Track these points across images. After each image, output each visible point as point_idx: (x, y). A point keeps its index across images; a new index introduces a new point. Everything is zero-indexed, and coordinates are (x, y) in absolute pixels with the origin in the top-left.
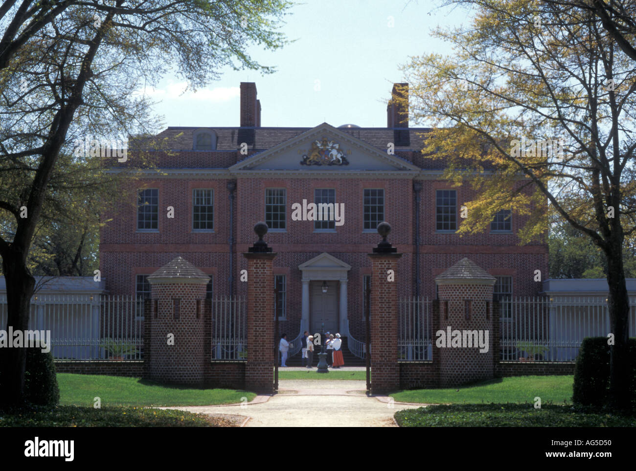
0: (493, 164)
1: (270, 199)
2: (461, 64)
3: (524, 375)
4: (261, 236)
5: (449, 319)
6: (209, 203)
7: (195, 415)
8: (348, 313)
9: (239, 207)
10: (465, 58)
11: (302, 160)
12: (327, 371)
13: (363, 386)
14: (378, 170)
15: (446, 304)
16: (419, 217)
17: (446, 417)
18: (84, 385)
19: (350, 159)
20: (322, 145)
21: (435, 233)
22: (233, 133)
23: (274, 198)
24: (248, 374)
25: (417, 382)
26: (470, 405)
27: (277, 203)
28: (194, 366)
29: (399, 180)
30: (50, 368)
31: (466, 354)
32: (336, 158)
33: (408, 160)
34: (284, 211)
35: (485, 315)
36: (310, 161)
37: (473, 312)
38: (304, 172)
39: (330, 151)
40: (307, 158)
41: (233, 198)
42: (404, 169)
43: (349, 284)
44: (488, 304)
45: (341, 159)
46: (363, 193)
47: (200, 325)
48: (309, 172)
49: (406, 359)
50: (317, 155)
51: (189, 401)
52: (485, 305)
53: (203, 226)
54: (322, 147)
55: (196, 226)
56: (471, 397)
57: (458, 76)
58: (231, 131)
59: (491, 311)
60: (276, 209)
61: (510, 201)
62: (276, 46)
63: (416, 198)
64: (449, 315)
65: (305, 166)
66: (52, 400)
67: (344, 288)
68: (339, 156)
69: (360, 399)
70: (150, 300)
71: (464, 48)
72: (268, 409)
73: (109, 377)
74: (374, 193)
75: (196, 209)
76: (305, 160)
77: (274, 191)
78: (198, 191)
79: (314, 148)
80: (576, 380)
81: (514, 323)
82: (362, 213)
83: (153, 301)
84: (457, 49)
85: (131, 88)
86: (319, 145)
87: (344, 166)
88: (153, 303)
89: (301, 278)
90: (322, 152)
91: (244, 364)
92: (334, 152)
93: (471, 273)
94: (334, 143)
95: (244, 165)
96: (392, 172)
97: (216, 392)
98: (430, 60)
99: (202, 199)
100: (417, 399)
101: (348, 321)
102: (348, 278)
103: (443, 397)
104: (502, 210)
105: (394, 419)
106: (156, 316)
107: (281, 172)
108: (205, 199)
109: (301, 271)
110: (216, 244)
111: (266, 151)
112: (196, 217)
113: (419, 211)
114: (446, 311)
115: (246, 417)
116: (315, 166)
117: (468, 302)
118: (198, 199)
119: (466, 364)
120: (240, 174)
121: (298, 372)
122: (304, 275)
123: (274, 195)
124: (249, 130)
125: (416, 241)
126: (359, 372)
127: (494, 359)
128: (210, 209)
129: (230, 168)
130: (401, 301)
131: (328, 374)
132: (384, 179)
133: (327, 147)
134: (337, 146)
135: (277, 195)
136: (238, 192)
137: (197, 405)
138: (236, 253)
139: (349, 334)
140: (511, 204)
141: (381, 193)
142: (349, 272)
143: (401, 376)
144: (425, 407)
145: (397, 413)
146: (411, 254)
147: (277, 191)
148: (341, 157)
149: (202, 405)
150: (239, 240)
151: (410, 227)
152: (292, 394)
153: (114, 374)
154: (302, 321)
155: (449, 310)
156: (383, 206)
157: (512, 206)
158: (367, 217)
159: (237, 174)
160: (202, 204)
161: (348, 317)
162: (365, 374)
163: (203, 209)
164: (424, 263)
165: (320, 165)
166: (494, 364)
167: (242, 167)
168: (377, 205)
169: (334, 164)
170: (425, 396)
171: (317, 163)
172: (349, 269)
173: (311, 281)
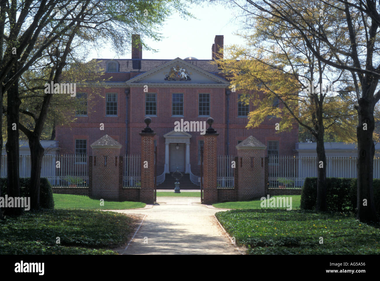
0: (264, 93)
1: (148, 99)
2: (248, 48)
3: (280, 195)
4: (148, 125)
5: (243, 167)
6: (115, 101)
7: (120, 214)
8: (190, 161)
9: (131, 102)
10: (250, 45)
11: (166, 78)
12: (180, 192)
13: (199, 200)
14: (207, 83)
15: (241, 159)
16: (229, 109)
17: (239, 215)
18: (61, 199)
19: (191, 77)
20: (176, 69)
21: (237, 117)
22: (128, 63)
23: (150, 98)
24: (141, 194)
25: (226, 198)
26: (251, 209)
27: (152, 101)
28: (114, 190)
29: (218, 89)
30: (50, 191)
31: (251, 184)
32: (184, 76)
33: (223, 78)
34: (156, 105)
35: (261, 165)
36: (170, 78)
37: (254, 163)
38: (167, 84)
39: (181, 73)
40: (168, 77)
41: (128, 98)
42: (221, 83)
43: (190, 145)
44: (262, 159)
45: (186, 77)
46: (199, 96)
47: (117, 169)
48: (170, 84)
49: (221, 187)
50: (173, 75)
51: (114, 207)
52: (261, 160)
53: (112, 113)
54: (177, 71)
55: (108, 113)
56: (253, 206)
57: (247, 54)
58: (126, 61)
59: (264, 163)
60: (151, 104)
61: (272, 111)
62: (159, 40)
63: (227, 99)
64: (243, 164)
65: (167, 81)
66: (51, 206)
67: (188, 147)
68: (186, 76)
69: (198, 206)
70: (92, 157)
71: (249, 41)
72: (154, 211)
73: (72, 195)
74: (204, 95)
75: (108, 104)
76: (167, 78)
77: (150, 95)
78: (109, 94)
79: (172, 71)
80: (302, 198)
81: (280, 166)
82: (198, 107)
83: (93, 157)
84: (246, 41)
85: (87, 54)
86: (175, 69)
87: (188, 81)
88: (93, 158)
89: (165, 142)
90: (176, 73)
91: (139, 189)
92: (183, 73)
93: (254, 143)
94: (183, 69)
95: (134, 80)
96: (215, 84)
97: (126, 203)
98: (233, 47)
99: (111, 99)
100: (226, 207)
101: (190, 165)
102: (190, 142)
103: (239, 206)
104: (268, 115)
105: (215, 216)
106: (95, 165)
107: (154, 84)
108: (113, 98)
109: (165, 138)
110: (119, 123)
111: (146, 73)
112: (108, 108)
113: (229, 106)
114: (241, 163)
115: (144, 215)
116: (173, 81)
117: (252, 158)
118: (109, 99)
119: (251, 189)
120: (132, 85)
121: (164, 192)
122: (166, 140)
123: (150, 96)
124: (136, 60)
125: (227, 122)
126: (196, 193)
127: (265, 187)
128: (116, 104)
129: (126, 82)
130: (218, 158)
131: (181, 194)
132: (210, 88)
133: (179, 71)
134: (184, 70)
135: (152, 96)
136: (131, 95)
137: (118, 209)
138: (129, 128)
139: (191, 172)
140: (272, 112)
141: (208, 96)
142: (190, 138)
143: (218, 195)
144: (229, 210)
145: (216, 213)
146: (224, 129)
147: (152, 95)
148: (187, 76)
149: (121, 209)
150: (131, 121)
151: (224, 114)
152: (163, 204)
153: (73, 194)
154: (165, 165)
155: (243, 162)
156: (209, 103)
157: (273, 113)
158: (200, 109)
159: (130, 85)
160: (111, 101)
161: (190, 162)
162: (200, 194)
163: (112, 104)
164: (232, 134)
165: (175, 80)
166: (265, 189)
167: (133, 81)
168: (206, 102)
169: (183, 80)
170: (230, 205)
171: (174, 80)
172: (191, 137)
173: (170, 144)
